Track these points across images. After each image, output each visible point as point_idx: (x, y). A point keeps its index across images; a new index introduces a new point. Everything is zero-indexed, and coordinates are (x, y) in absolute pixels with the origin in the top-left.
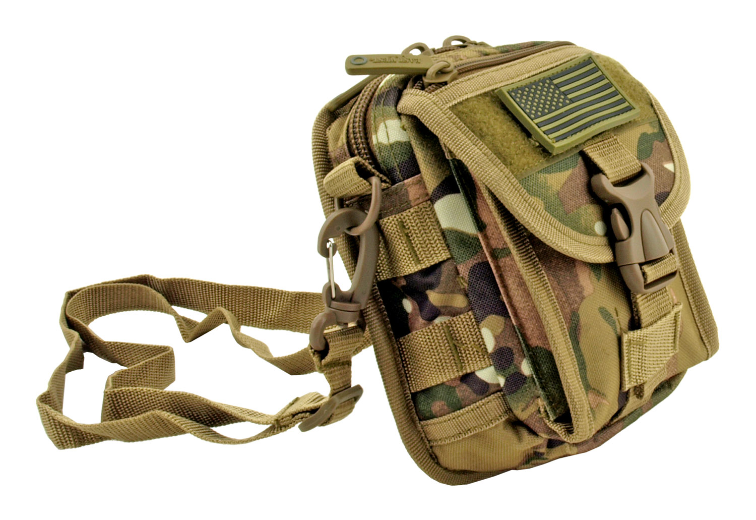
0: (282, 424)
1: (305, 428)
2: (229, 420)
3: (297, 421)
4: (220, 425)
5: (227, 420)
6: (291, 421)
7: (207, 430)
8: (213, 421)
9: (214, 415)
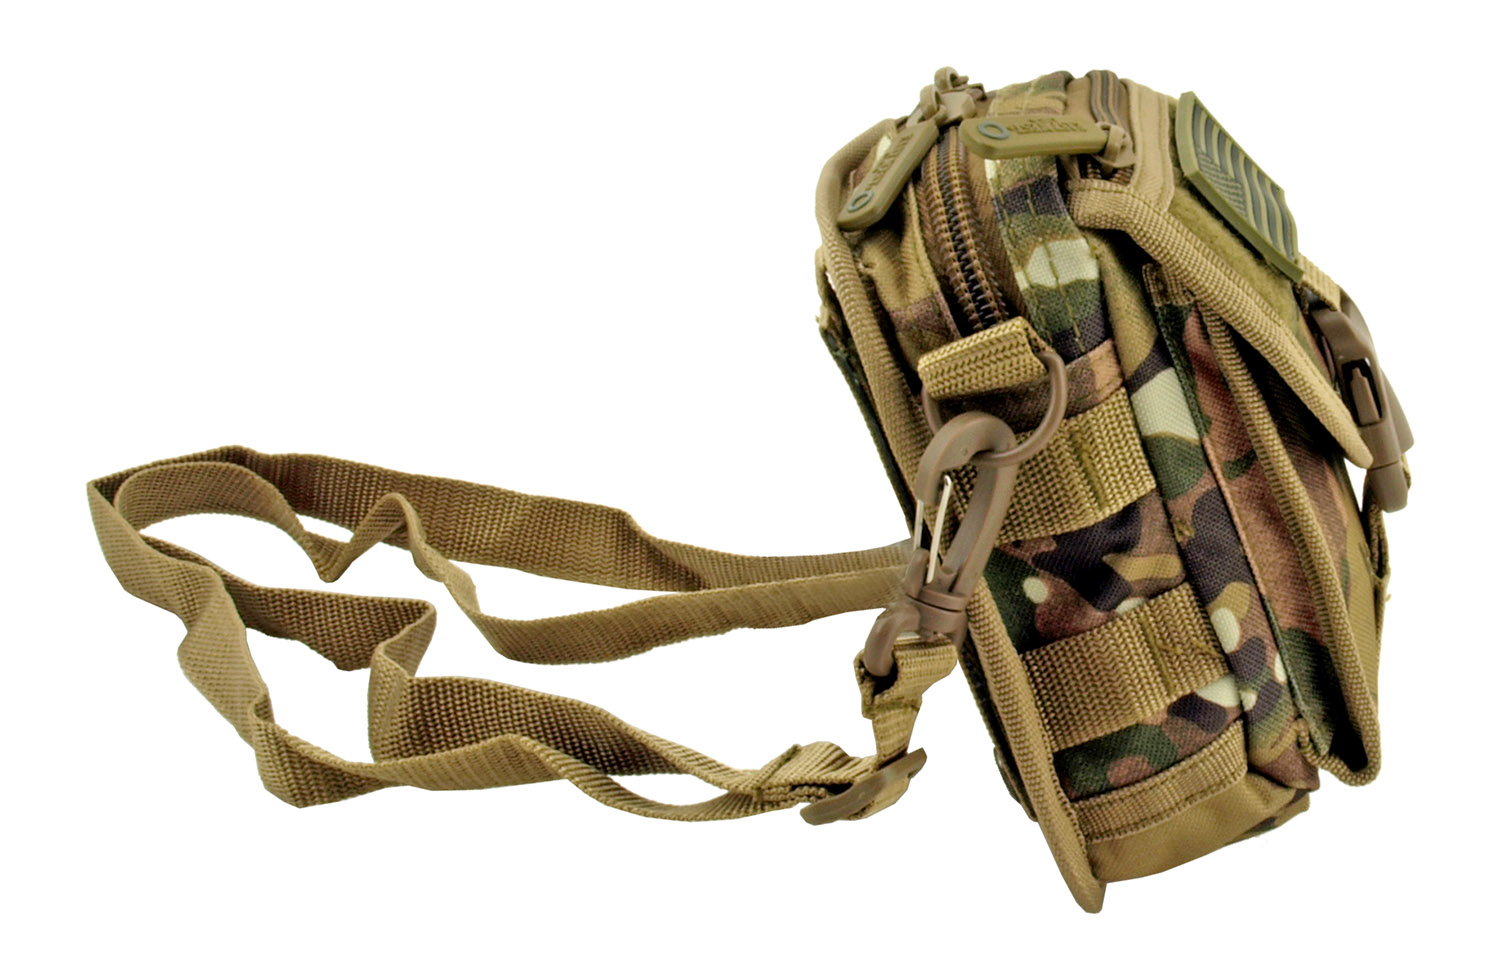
0: (766, 798)
1: (815, 817)
2: (649, 766)
3: (798, 798)
4: (630, 773)
5: (646, 765)
6: (788, 796)
7: (604, 781)
8: (619, 763)
9: (624, 752)
